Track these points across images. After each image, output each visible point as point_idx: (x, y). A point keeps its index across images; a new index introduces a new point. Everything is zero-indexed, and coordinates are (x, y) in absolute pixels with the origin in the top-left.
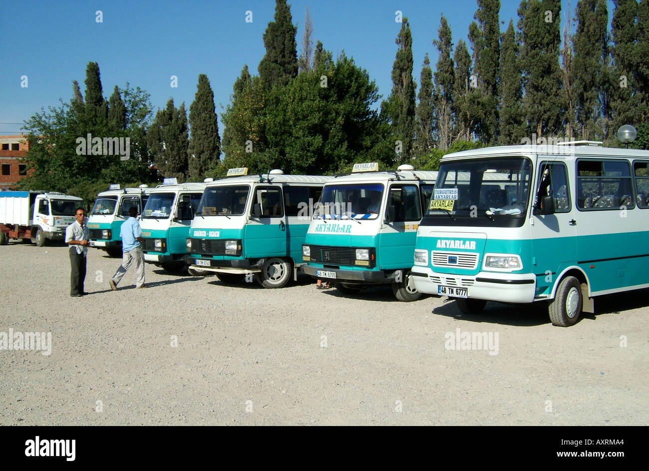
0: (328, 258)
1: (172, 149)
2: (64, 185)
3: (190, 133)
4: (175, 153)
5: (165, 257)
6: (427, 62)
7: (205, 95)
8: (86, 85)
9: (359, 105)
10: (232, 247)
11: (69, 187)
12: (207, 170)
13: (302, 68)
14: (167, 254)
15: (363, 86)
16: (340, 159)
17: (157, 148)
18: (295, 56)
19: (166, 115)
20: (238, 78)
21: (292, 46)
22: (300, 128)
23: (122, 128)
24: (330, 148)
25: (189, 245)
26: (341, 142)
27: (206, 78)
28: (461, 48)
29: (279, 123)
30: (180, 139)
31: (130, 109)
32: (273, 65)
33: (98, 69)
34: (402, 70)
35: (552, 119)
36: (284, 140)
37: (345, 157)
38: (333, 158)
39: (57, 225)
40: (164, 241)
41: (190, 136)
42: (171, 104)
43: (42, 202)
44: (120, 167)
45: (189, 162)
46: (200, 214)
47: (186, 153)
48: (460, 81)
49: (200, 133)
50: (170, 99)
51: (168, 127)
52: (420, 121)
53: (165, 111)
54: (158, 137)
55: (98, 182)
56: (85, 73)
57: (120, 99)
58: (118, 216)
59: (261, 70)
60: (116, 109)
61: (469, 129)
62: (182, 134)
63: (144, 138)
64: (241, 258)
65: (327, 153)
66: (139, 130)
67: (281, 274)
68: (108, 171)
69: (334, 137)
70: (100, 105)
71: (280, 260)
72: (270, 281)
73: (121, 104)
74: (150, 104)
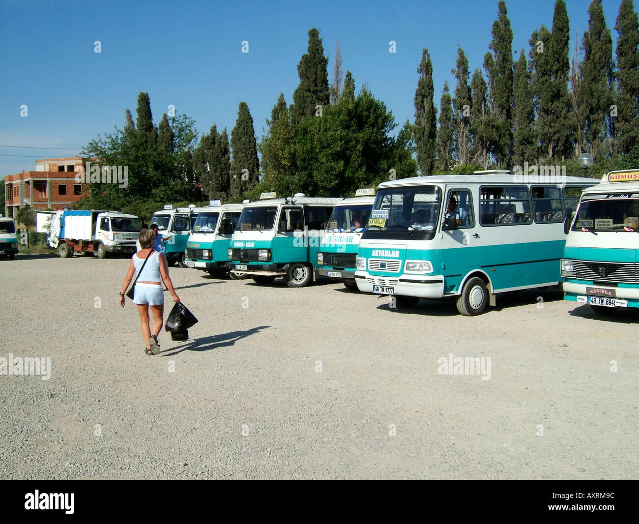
0: (336, 262)
1: (215, 171)
2: (118, 204)
3: (231, 156)
4: (218, 174)
5: (211, 264)
6: (446, 89)
7: (245, 120)
8: (137, 114)
9: (376, 134)
10: (264, 254)
11: (123, 206)
12: (246, 189)
13: (332, 95)
14: (213, 261)
15: (380, 116)
16: (360, 182)
17: (202, 170)
18: (327, 85)
19: (210, 140)
20: (275, 105)
21: (323, 76)
22: (324, 155)
23: (170, 152)
24: (351, 172)
25: (231, 253)
26: (361, 166)
27: (246, 105)
28: (477, 76)
29: (307, 150)
30: (222, 161)
31: (177, 134)
32: (307, 93)
33: (148, 99)
34: (424, 96)
35: (562, 140)
36: (311, 165)
37: (364, 179)
38: (354, 180)
39: (116, 240)
40: (210, 251)
41: (231, 158)
42: (214, 130)
43: (103, 220)
44: (168, 187)
45: (231, 182)
46: (239, 229)
47: (228, 174)
48: (476, 105)
49: (241, 156)
50: (214, 125)
51: (211, 150)
52: (441, 143)
53: (209, 136)
54: (203, 160)
55: (149, 201)
56: (137, 103)
57: (168, 126)
58: (171, 231)
59: (296, 97)
60: (165, 135)
61: (485, 150)
62: (225, 157)
63: (190, 160)
64: (271, 263)
65: (348, 176)
66: (186, 153)
67: (303, 276)
68: (158, 191)
69: (355, 162)
70: (150, 132)
71: (301, 264)
72: (294, 282)
73: (169, 130)
74: (196, 130)
